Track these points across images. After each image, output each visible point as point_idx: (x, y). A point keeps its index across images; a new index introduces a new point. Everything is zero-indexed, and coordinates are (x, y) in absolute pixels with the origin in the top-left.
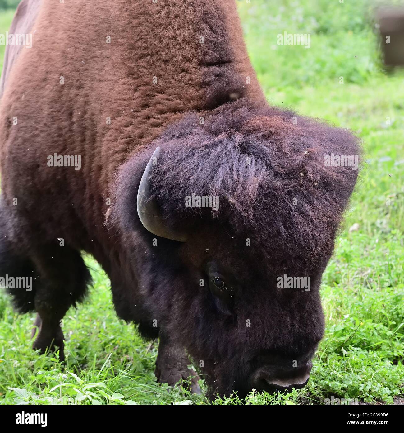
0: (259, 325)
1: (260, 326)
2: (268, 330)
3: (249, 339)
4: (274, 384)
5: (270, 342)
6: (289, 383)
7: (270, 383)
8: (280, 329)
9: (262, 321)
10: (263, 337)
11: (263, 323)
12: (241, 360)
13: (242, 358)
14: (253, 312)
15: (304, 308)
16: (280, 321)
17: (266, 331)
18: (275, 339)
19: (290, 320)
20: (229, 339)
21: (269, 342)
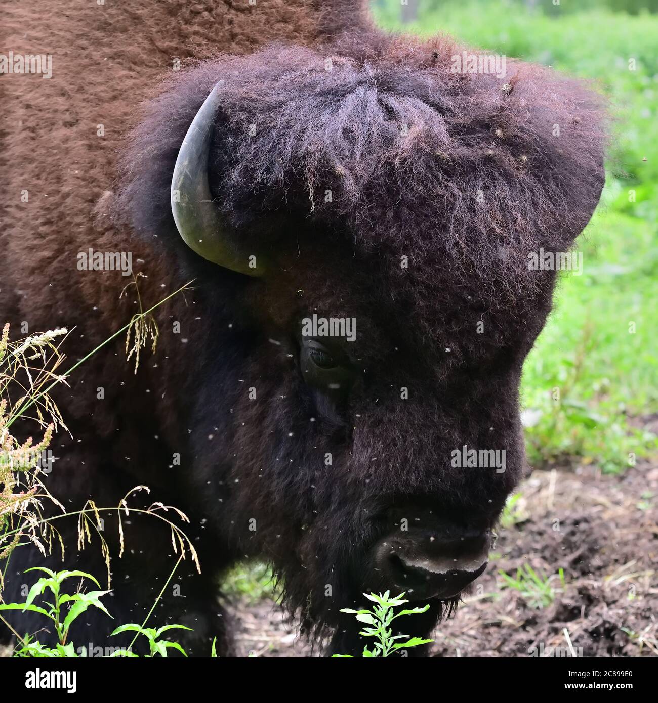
0: (395, 445)
1: (399, 446)
2: (414, 454)
3: (375, 472)
4: (417, 566)
5: (416, 479)
6: (447, 567)
7: (409, 564)
8: (438, 455)
9: (403, 436)
10: (403, 469)
11: (405, 441)
12: (355, 516)
13: (357, 512)
14: (385, 419)
15: (488, 416)
16: (439, 438)
17: (410, 455)
18: (428, 474)
19: (460, 438)
20: (335, 473)
21: (413, 478)
